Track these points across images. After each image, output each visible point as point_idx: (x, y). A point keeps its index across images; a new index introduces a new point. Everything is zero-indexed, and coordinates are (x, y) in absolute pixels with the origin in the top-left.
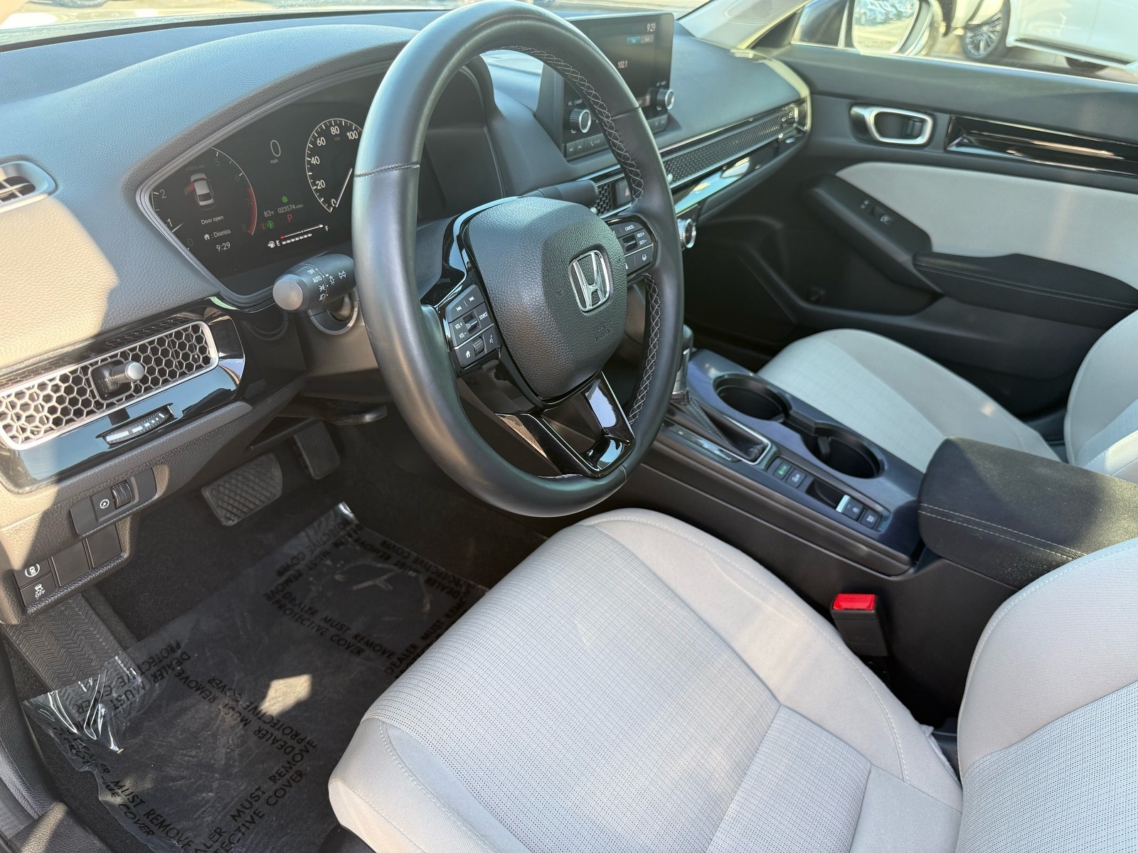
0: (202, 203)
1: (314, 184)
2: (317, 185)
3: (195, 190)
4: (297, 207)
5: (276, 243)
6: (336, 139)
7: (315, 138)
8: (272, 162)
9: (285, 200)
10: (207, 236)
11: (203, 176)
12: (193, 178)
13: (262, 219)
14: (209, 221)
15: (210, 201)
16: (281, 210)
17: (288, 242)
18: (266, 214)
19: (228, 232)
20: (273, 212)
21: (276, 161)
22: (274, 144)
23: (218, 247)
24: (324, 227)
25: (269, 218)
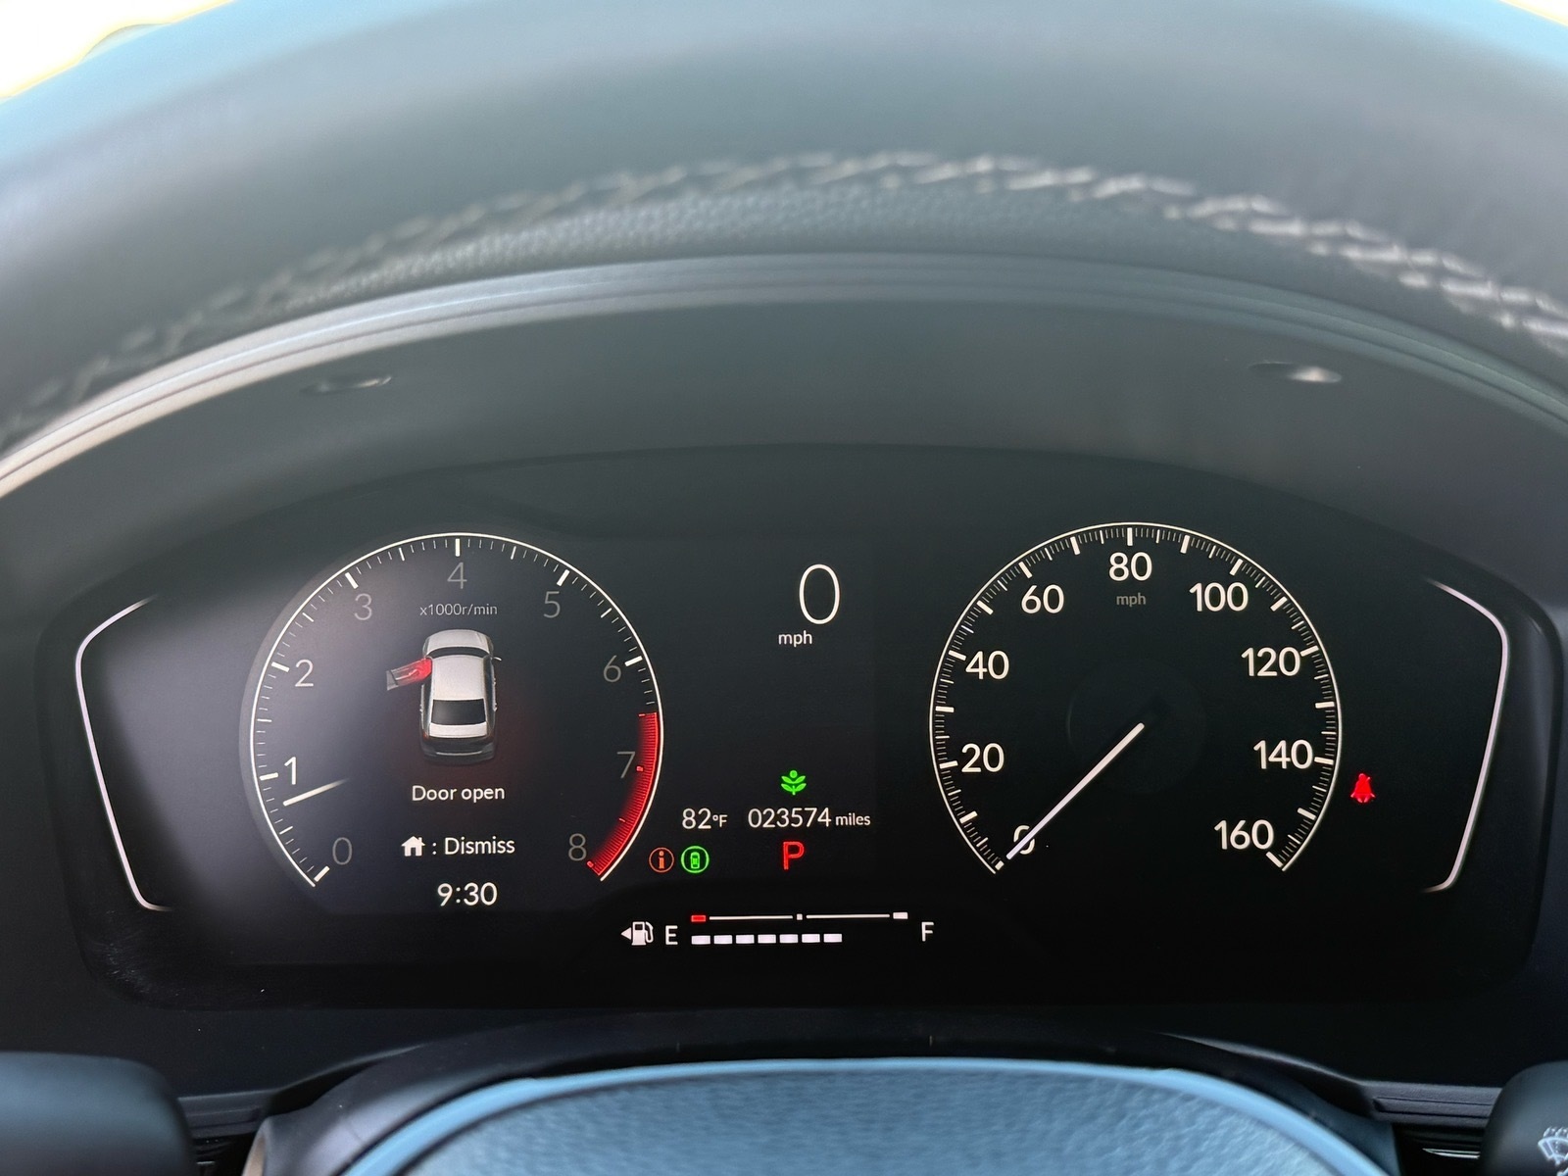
0: (437, 730)
1: (953, 751)
2: (964, 759)
3: (428, 682)
4: (840, 820)
5: (659, 934)
6: (1121, 600)
7: (1019, 584)
8: (783, 638)
9: (794, 783)
10: (414, 845)
11: (480, 641)
12: (436, 642)
13: (665, 831)
14: (446, 795)
15: (478, 730)
16: (760, 819)
17: (724, 940)
18: (688, 819)
19: (507, 847)
20: (721, 820)
21: (805, 637)
22: (819, 581)
23: (445, 893)
24: (913, 925)
25: (696, 837)
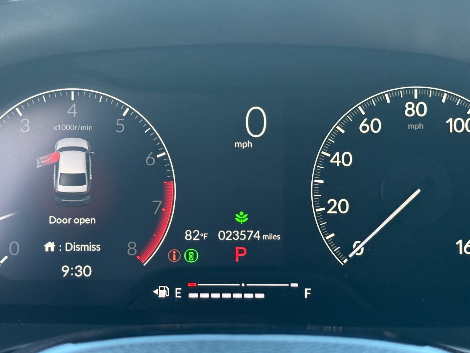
0: (62, 189)
1: (322, 202)
2: (328, 207)
3: (57, 164)
4: (265, 237)
5: (172, 292)
6: (410, 126)
7: (358, 118)
8: (237, 144)
9: (242, 218)
10: (50, 246)
11: (84, 144)
12: (62, 144)
14: (66, 221)
15: (83, 189)
16: (224, 236)
17: (205, 296)
18: (188, 235)
19: (97, 248)
20: (205, 236)
21: (249, 144)
23: (66, 270)
24: (300, 290)
25: (192, 244)
